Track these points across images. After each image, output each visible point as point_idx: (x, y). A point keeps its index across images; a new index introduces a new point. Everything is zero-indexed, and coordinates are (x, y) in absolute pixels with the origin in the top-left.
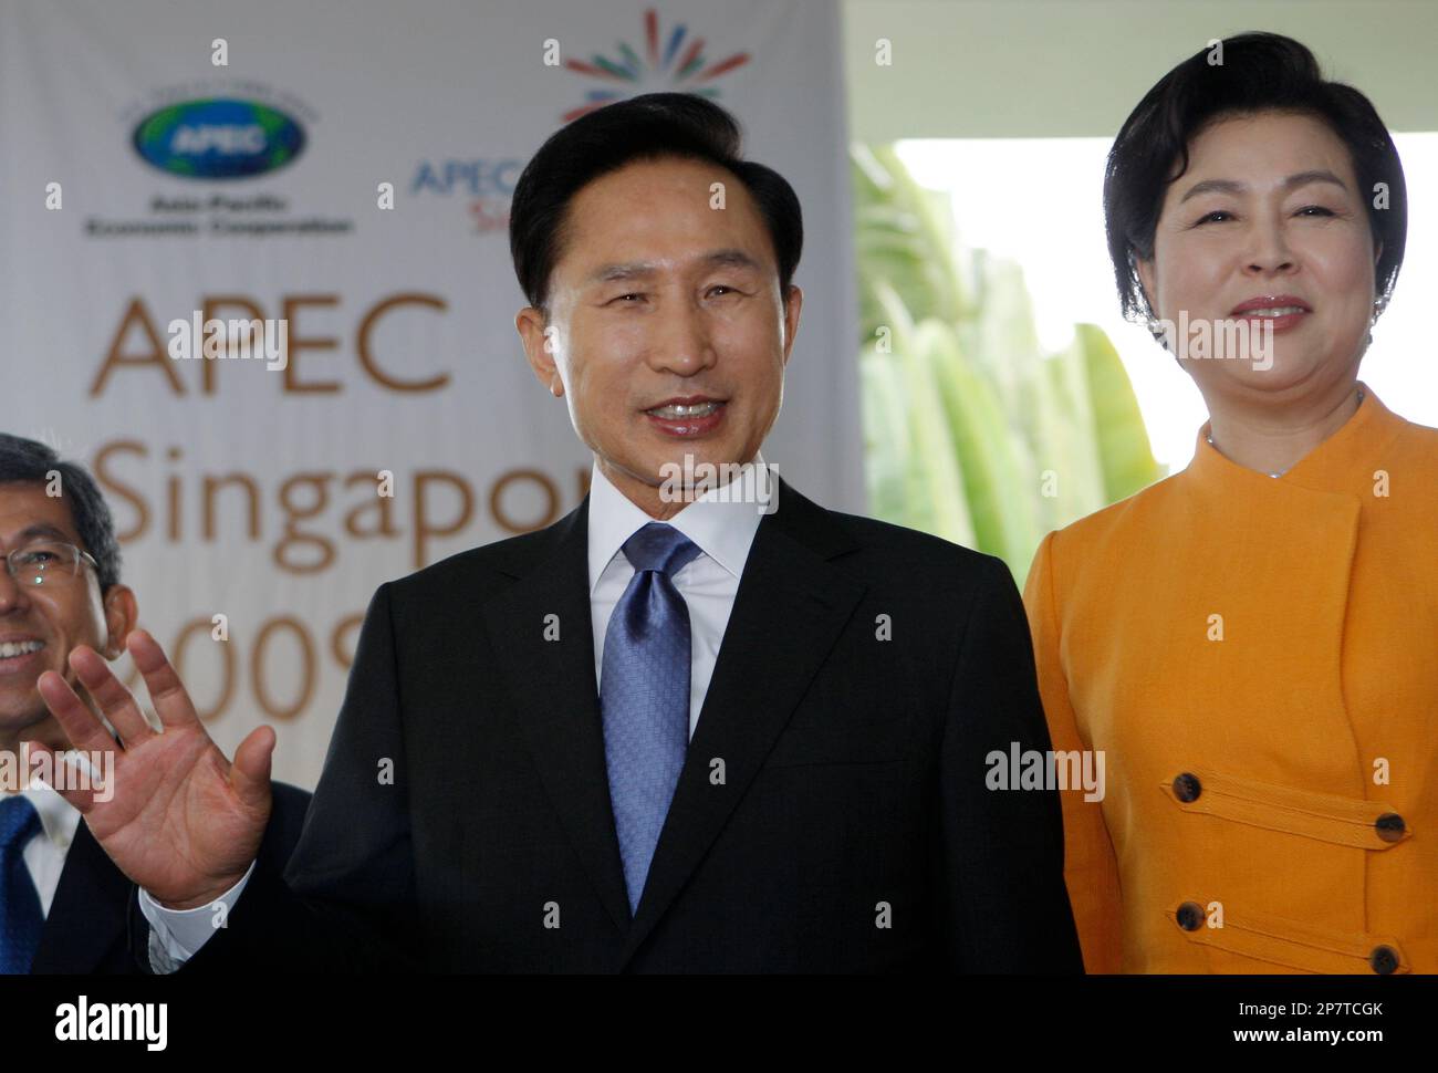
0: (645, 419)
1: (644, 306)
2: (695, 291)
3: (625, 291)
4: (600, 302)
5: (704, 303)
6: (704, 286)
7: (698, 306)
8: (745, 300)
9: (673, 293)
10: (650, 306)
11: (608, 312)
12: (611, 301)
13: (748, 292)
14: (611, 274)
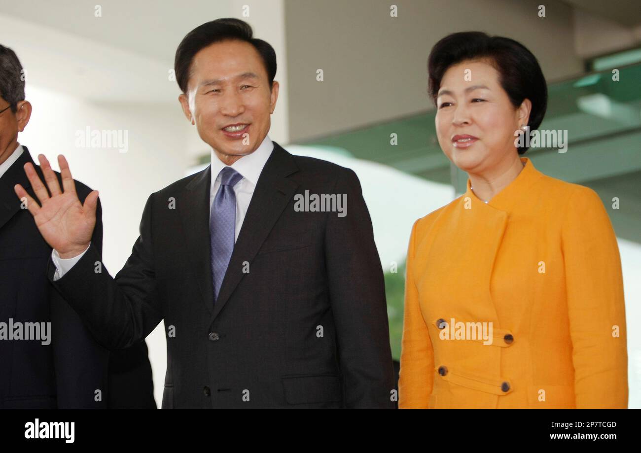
0: (222, 133)
1: (220, 93)
2: (237, 88)
3: (213, 89)
4: (204, 93)
5: (240, 91)
6: (240, 86)
7: (238, 93)
8: (254, 89)
9: (229, 89)
10: (221, 94)
11: (207, 96)
12: (208, 93)
13: (255, 86)
14: (208, 84)
